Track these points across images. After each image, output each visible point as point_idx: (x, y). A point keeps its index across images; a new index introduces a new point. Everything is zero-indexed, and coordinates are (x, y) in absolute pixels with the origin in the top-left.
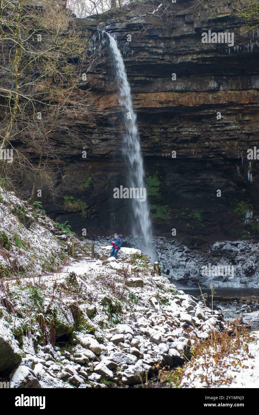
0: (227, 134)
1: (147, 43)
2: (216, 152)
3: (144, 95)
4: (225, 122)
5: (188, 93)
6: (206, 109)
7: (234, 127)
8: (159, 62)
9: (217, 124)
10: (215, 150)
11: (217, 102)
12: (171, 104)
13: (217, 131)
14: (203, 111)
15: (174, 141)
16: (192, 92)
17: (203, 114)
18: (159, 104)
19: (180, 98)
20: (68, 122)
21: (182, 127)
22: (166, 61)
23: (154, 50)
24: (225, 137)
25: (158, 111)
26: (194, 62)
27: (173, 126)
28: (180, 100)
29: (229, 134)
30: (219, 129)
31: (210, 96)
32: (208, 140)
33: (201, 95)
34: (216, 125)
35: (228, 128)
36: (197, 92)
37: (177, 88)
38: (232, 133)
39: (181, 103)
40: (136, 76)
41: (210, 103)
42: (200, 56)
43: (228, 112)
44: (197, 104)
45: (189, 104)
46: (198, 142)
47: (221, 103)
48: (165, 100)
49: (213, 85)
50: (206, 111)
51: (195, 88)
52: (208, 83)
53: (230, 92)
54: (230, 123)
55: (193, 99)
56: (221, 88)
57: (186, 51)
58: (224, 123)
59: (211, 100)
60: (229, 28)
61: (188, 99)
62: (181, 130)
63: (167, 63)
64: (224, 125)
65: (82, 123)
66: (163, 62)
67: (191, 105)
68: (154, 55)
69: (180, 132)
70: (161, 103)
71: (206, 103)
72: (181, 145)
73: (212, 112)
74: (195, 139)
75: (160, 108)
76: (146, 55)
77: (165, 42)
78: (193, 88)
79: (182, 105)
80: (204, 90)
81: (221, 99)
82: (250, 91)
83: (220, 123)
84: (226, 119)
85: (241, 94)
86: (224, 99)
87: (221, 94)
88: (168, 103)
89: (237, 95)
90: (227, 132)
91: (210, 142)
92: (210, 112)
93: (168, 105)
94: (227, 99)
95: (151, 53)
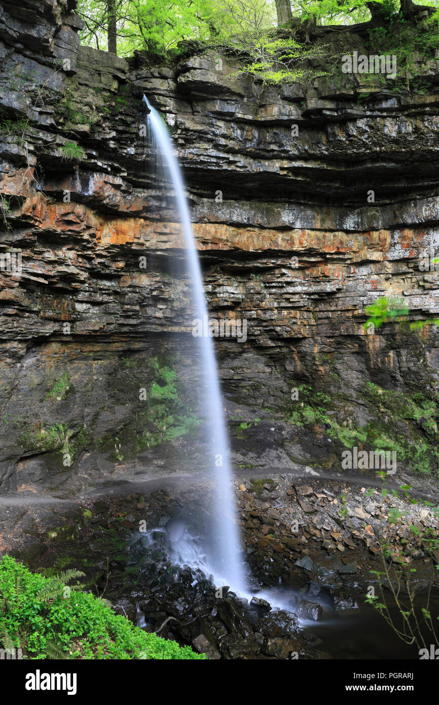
0: (287, 300)
1: (212, 125)
2: (266, 326)
4: (289, 280)
5: (249, 228)
7: (299, 289)
8: (225, 167)
9: (274, 282)
10: (265, 324)
11: (288, 248)
12: (221, 247)
13: (271, 294)
14: (260, 261)
16: (255, 227)
17: (259, 265)
18: (201, 244)
19: (236, 236)
20: (43, 267)
21: (220, 285)
22: (238, 166)
23: (223, 141)
24: (283, 305)
26: (282, 173)
28: (236, 240)
29: (291, 300)
30: (274, 290)
31: (280, 237)
32: (256, 307)
33: (266, 233)
34: (273, 284)
35: (290, 289)
36: (262, 227)
37: (235, 219)
38: (295, 298)
39: (236, 245)
41: (280, 248)
44: (260, 249)
45: (248, 247)
46: (239, 309)
47: (294, 249)
48: (214, 238)
49: (286, 217)
50: (265, 261)
51: (260, 221)
52: (279, 213)
53: (309, 232)
55: (255, 240)
56: (298, 225)
57: (275, 150)
58: (285, 282)
59: (280, 243)
60: (367, 117)
61: (248, 238)
63: (238, 169)
64: (284, 285)
65: (69, 271)
66: (232, 167)
67: (251, 250)
68: (219, 150)
69: (215, 293)
71: (273, 248)
73: (273, 263)
74: (236, 305)
76: (207, 149)
77: (242, 129)
78: (258, 221)
79: (237, 249)
80: (273, 225)
81: (297, 242)
82: (337, 233)
83: (279, 282)
84: (290, 276)
85: (324, 237)
86: (301, 243)
87: (296, 234)
88: (216, 244)
89: (318, 239)
90: (288, 296)
91: (259, 311)
92: (271, 262)
93: (215, 247)
94: (305, 244)
95: (217, 147)
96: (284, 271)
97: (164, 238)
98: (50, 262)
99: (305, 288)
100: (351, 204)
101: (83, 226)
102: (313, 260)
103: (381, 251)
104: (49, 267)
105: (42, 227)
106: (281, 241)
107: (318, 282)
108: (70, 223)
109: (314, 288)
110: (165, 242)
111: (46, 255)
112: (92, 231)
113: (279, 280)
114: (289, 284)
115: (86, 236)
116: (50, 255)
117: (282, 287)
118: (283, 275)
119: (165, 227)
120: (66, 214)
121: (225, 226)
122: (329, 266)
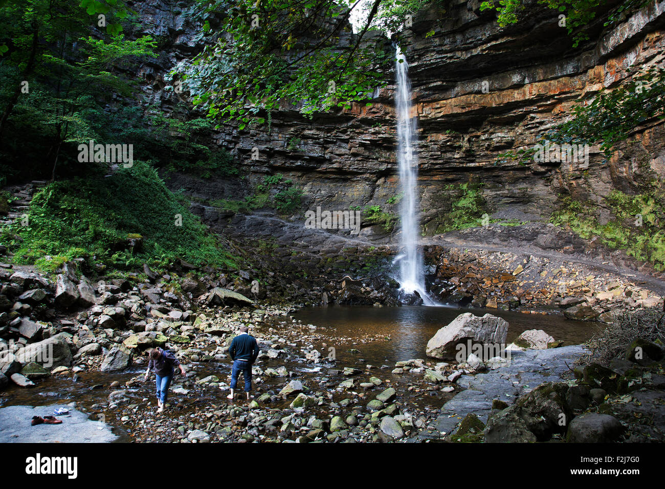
1: (432, 42)
3: (445, 102)
4: (538, 120)
6: (515, 109)
7: (548, 126)
8: (448, 61)
9: (529, 124)
11: (522, 99)
12: (473, 108)
13: (531, 133)
14: (512, 112)
15: (487, 149)
16: (495, 91)
17: (512, 115)
18: (460, 109)
19: (482, 99)
21: (492, 133)
22: (455, 59)
23: (440, 48)
25: (463, 118)
26: (484, 53)
27: (484, 133)
28: (482, 101)
30: (533, 130)
31: (516, 93)
32: (522, 143)
33: (505, 93)
34: (530, 126)
35: (542, 128)
36: (499, 90)
39: (483, 105)
40: (432, 82)
41: (516, 100)
42: (489, 45)
43: (540, 109)
44: (501, 104)
45: (491, 104)
46: (513, 147)
47: (527, 98)
48: (467, 104)
49: (516, 78)
50: (514, 111)
51: (496, 86)
52: (510, 77)
53: (537, 83)
54: (543, 122)
55: (496, 99)
56: (527, 81)
57: (473, 42)
58: (537, 123)
61: (491, 99)
62: (493, 136)
64: (537, 125)
66: (452, 60)
67: (494, 106)
68: (441, 54)
69: (492, 139)
70: (463, 108)
71: (511, 101)
72: (495, 153)
73: (521, 111)
74: (509, 145)
75: (463, 114)
76: (433, 56)
77: (449, 37)
78: (494, 86)
79: (484, 107)
80: (507, 86)
81: (528, 93)
82: (561, 79)
83: (533, 124)
84: (539, 117)
85: (550, 84)
86: (531, 93)
87: (527, 89)
88: (470, 107)
89: (546, 87)
90: (542, 132)
91: (525, 147)
92: (519, 111)
93: (470, 109)
94: (534, 92)
95: (438, 52)
96: (532, 115)
97: (439, 110)
98: (373, 134)
99: (552, 125)
100: (569, 55)
101: (382, 112)
102: (549, 102)
103: (599, 82)
104: (375, 136)
105: (360, 117)
106: (517, 96)
107: (560, 118)
108: (374, 113)
109: (559, 123)
110: (440, 112)
111: (370, 130)
112: (390, 115)
113: (533, 122)
114: (541, 123)
115: (388, 118)
116: (372, 130)
117: (538, 127)
118: (533, 118)
119: (438, 104)
120: (371, 109)
121: (473, 95)
122: (564, 104)
